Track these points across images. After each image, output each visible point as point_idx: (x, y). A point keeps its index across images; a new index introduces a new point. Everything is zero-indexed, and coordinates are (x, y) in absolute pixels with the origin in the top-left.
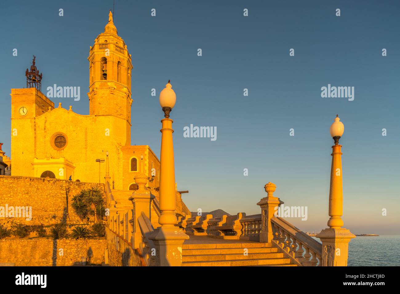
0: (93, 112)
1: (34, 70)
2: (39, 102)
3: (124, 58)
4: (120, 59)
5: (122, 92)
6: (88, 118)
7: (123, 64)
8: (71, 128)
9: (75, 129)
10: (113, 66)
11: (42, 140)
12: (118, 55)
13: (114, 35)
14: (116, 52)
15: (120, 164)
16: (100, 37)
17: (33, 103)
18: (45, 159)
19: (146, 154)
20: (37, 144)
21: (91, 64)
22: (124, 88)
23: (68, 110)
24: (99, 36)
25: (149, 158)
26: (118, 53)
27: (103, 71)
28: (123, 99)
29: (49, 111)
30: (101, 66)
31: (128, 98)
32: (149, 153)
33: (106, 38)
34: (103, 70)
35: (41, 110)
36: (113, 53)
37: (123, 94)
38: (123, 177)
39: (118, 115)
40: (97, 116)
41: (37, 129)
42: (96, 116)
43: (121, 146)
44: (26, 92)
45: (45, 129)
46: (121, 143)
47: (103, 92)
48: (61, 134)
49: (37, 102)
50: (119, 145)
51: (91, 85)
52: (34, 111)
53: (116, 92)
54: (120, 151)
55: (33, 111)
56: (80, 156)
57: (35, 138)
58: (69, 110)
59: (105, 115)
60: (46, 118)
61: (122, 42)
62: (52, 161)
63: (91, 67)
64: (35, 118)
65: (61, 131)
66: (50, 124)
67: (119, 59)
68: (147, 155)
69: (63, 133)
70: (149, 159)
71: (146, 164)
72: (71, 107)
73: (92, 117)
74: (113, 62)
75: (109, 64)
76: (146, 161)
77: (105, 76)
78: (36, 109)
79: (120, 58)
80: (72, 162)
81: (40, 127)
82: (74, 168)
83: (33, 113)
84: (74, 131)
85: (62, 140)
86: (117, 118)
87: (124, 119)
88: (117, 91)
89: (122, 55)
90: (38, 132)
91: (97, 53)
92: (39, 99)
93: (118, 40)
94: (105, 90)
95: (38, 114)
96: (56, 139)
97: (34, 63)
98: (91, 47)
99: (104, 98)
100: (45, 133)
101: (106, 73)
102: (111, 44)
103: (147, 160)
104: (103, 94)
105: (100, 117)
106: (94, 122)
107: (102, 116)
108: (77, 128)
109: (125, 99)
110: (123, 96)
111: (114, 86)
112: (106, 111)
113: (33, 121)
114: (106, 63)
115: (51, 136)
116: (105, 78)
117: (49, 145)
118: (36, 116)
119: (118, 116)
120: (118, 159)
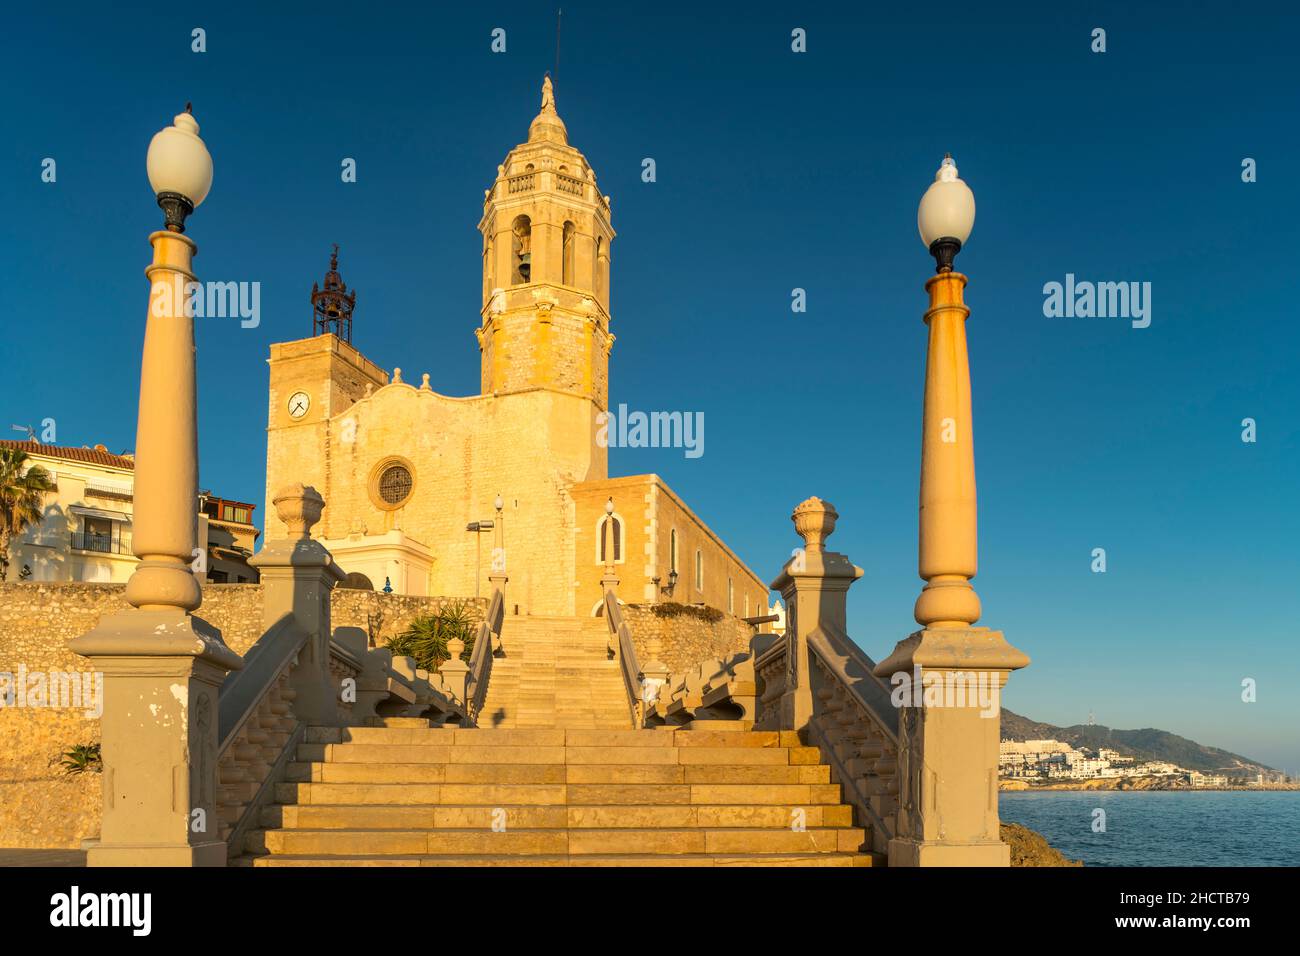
0: (490, 386)
1: (334, 284)
2: (342, 373)
3: (584, 209)
4: (571, 215)
5: (578, 313)
6: (475, 406)
7: (581, 228)
8: (427, 441)
9: (436, 443)
10: (548, 239)
11: (345, 482)
12: (566, 204)
13: (555, 144)
14: (560, 193)
15: (567, 542)
16: (514, 158)
17: (324, 378)
18: (348, 538)
19: (648, 504)
20: (331, 495)
21: (488, 243)
22: (585, 302)
23: (418, 388)
24: (511, 156)
25: (657, 514)
26: (565, 196)
27: (521, 257)
28: (581, 336)
29: (366, 395)
30: (514, 243)
31: (595, 331)
32: (659, 500)
33: (530, 157)
34: (521, 253)
35: (346, 397)
36: (548, 198)
37: (581, 319)
38: (576, 580)
39: (563, 386)
40: (502, 395)
41: (334, 452)
42: (496, 396)
43: (570, 482)
44: (308, 349)
45: (354, 449)
46: (572, 472)
47: (517, 321)
48: (398, 462)
49: (334, 376)
50: (565, 480)
51: (485, 304)
52: (327, 402)
53: (557, 318)
54: (568, 498)
55: (324, 402)
56: (451, 524)
57: (328, 478)
58: (422, 387)
59: (524, 392)
60: (357, 417)
61: (579, 162)
62: (365, 541)
63: (486, 252)
64: (328, 421)
65: (397, 453)
66: (369, 434)
67: (567, 215)
68: (653, 506)
69: (403, 458)
70: (658, 518)
71: (648, 535)
72: (426, 377)
73: (485, 402)
74: (549, 226)
75: (538, 233)
76: (649, 524)
77: (524, 271)
78: (333, 395)
79: (570, 211)
80: (428, 545)
81: (342, 446)
82: (432, 563)
83: (323, 407)
84: (433, 448)
85: (401, 479)
86: (561, 398)
87: (584, 398)
88: (562, 314)
89: (578, 199)
90: (335, 461)
91: (503, 206)
92: (342, 365)
93: (567, 158)
94: (525, 313)
95: (339, 408)
96: (383, 479)
97: (334, 265)
98: (487, 192)
99: (521, 338)
100: (356, 464)
101: (527, 262)
102: (543, 174)
103: (653, 523)
104: (519, 327)
105: (509, 398)
106: (491, 417)
107: (514, 394)
108: (443, 438)
109: (587, 336)
110: (581, 326)
111: (552, 300)
112: (527, 380)
113: (324, 429)
114: (528, 233)
115: (370, 470)
116: (527, 278)
117: (363, 495)
118: (333, 414)
119: (565, 390)
120: (563, 524)
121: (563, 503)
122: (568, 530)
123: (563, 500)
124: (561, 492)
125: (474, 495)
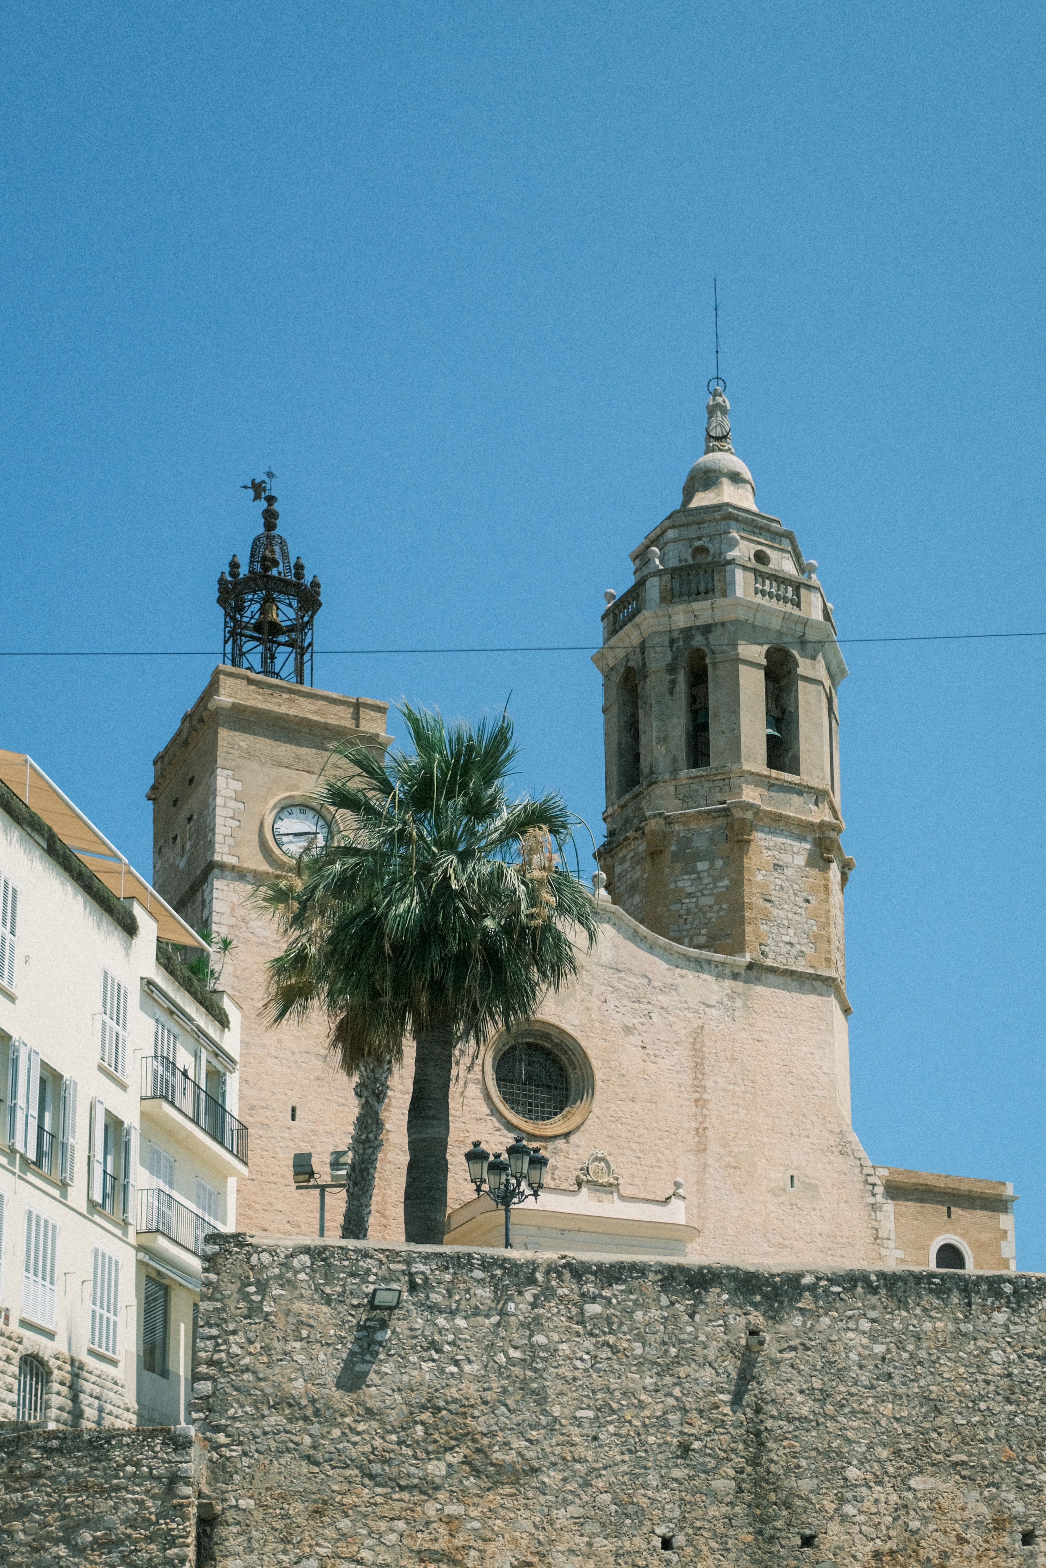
6: (709, 971)
9: (633, 1021)
10: (823, 711)
40: (760, 967)
42: (750, 966)
54: (881, 1194)
59: (800, 975)
68: (1012, 1237)
73: (728, 970)
74: (823, 689)
75: (809, 694)
84: (628, 1030)
94: (795, 829)
105: (772, 977)
106: (740, 1003)
107: (782, 973)
120: (876, 1239)
121: (871, 1200)
122: (883, 1251)
123: (874, 1195)
124: (871, 1180)
125: (714, 1147)
